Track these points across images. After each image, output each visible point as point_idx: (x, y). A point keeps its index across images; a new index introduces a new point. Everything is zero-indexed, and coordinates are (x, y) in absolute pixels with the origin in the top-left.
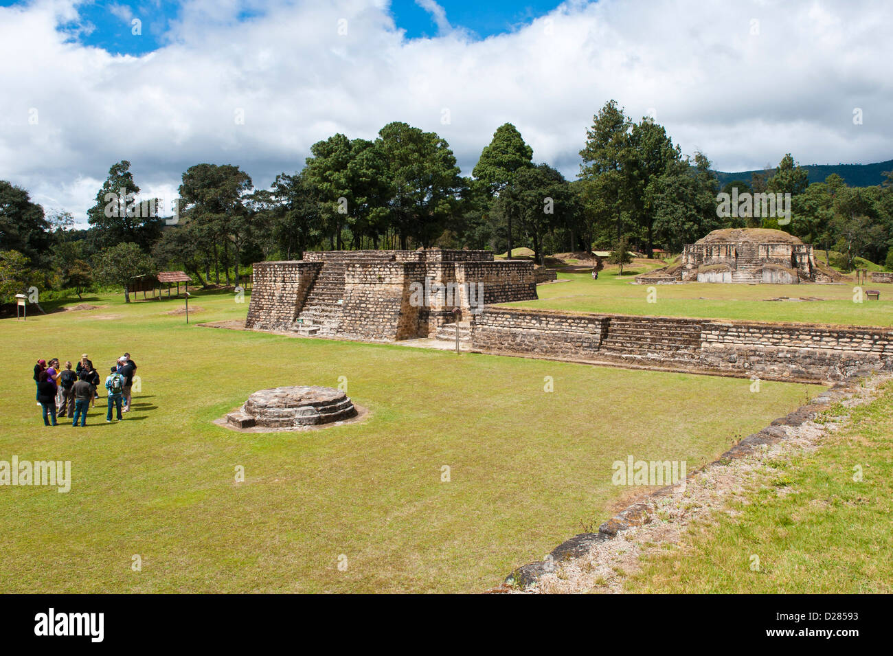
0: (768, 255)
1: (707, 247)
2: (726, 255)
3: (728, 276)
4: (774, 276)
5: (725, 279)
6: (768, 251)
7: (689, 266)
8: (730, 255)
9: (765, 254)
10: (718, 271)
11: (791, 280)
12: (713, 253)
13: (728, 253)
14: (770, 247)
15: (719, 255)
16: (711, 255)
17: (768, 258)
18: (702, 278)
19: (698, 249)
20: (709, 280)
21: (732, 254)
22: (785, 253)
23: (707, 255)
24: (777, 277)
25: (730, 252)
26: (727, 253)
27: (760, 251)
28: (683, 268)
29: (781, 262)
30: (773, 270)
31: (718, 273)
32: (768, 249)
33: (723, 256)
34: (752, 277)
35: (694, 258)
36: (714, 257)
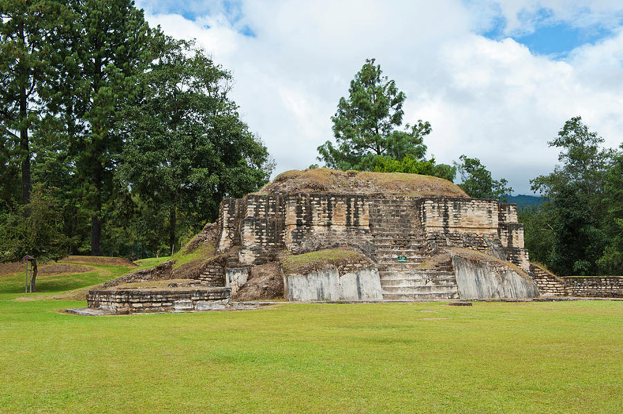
0: (446, 227)
1: (299, 201)
2: (348, 224)
3: (371, 281)
4: (483, 280)
5: (364, 290)
6: (446, 215)
7: (248, 257)
8: (356, 224)
9: (441, 222)
10: (342, 267)
11: (525, 290)
12: (315, 219)
13: (353, 220)
14: (450, 204)
15: (329, 225)
16: (309, 223)
17: (446, 233)
18: (302, 288)
19: (267, 208)
20: (320, 293)
21: (361, 222)
22: (485, 221)
23: (299, 224)
24: (491, 282)
25: (356, 215)
26: (348, 218)
27: (428, 215)
28: (225, 264)
29: (480, 244)
30: (476, 263)
31: (342, 273)
32: (446, 210)
33: (339, 228)
34: (430, 284)
35: (259, 232)
36: (317, 229)
